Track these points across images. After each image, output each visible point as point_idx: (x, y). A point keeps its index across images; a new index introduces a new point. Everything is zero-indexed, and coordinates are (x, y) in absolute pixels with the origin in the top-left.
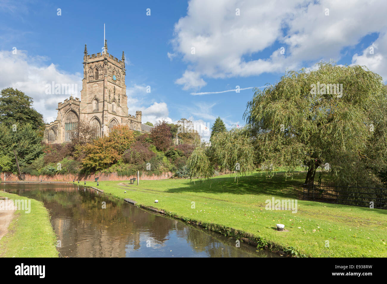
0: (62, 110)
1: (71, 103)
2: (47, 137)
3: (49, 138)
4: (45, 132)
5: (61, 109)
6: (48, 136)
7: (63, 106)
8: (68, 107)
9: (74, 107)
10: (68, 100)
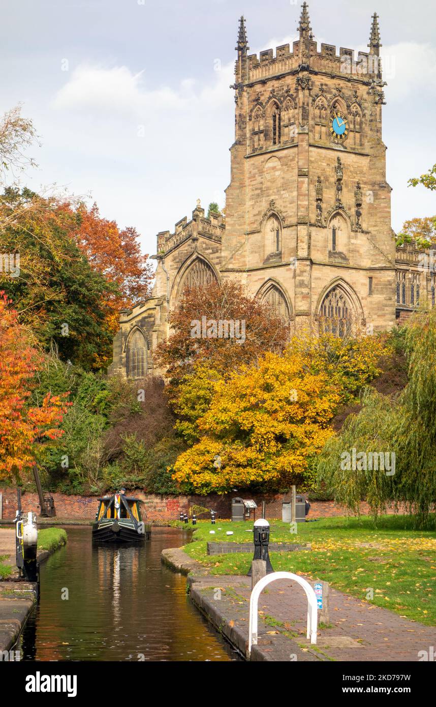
0: (169, 261)
1: (195, 235)
2: (124, 360)
3: (131, 364)
4: (118, 340)
5: (166, 255)
6: (128, 357)
7: (171, 245)
8: (185, 248)
9: (206, 249)
10: (188, 221)
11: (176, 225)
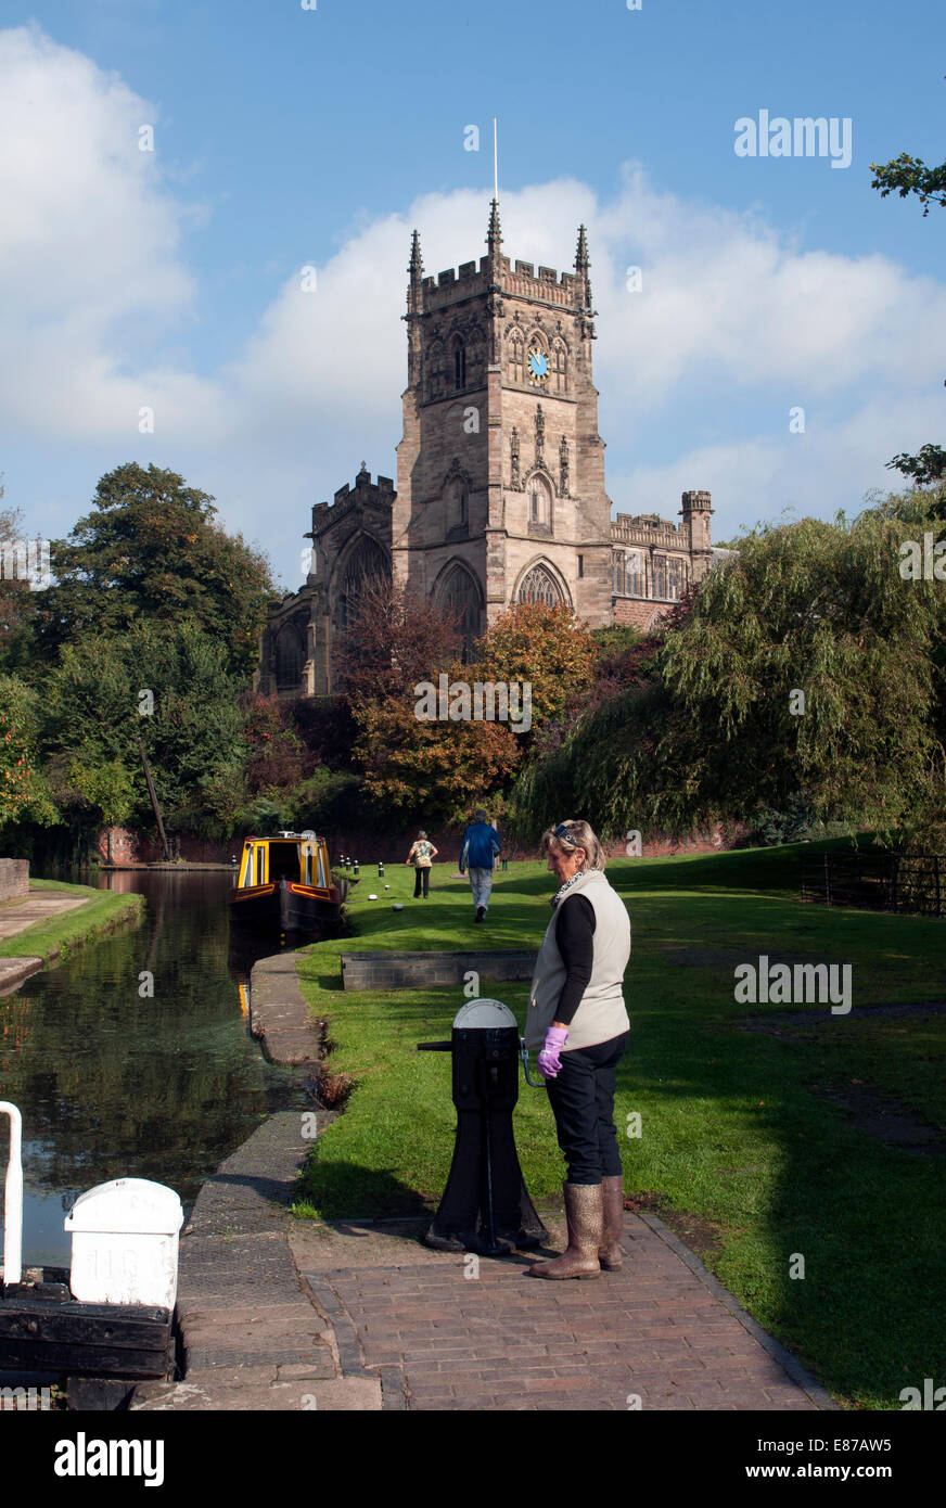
0: (327, 539)
1: (359, 506)
2: (273, 665)
3: (282, 670)
5: (323, 532)
6: (278, 660)
7: (330, 520)
8: (347, 523)
9: (373, 523)
10: (351, 489)
11: (336, 495)
